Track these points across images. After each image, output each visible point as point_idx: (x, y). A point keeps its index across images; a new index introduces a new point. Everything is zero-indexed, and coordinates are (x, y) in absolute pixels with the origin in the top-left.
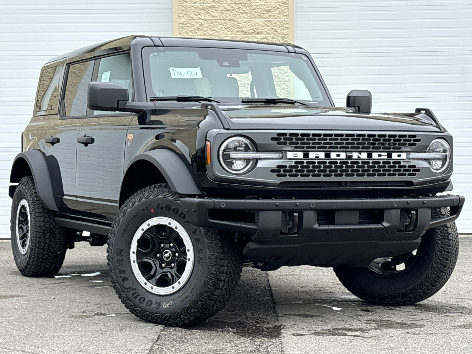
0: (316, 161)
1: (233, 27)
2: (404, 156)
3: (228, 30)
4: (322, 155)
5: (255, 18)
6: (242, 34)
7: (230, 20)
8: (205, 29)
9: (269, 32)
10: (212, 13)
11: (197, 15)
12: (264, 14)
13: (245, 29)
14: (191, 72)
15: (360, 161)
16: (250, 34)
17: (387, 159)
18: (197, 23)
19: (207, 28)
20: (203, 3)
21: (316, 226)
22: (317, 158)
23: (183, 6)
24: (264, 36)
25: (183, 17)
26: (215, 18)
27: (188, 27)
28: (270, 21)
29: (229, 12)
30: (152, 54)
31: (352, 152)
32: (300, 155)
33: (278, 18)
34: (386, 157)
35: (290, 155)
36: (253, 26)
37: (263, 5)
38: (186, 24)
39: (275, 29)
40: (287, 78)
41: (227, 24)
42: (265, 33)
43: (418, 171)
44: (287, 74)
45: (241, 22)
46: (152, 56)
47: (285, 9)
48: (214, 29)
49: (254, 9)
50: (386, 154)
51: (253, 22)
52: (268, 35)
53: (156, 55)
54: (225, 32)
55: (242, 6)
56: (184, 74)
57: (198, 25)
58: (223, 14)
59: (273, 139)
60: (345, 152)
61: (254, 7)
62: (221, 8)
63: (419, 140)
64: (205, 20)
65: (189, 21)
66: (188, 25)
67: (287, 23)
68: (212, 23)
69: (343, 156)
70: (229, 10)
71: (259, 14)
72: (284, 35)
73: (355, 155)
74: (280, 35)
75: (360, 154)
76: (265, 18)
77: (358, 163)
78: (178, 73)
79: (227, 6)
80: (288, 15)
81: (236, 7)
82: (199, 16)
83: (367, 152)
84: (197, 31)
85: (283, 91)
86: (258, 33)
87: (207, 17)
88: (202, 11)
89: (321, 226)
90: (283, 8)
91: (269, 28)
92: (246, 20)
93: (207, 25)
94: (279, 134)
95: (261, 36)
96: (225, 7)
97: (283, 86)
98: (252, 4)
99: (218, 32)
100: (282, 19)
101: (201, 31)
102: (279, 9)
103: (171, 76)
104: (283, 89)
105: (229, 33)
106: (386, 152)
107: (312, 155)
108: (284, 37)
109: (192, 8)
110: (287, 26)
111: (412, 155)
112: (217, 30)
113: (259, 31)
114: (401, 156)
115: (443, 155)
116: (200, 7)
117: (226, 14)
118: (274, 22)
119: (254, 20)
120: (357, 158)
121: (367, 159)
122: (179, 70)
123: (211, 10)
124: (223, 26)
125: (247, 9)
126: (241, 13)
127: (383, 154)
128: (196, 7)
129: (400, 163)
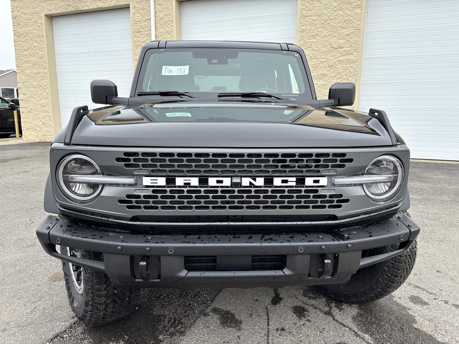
0: (185, 189)
1: (327, 45)
2: (323, 181)
3: (325, 47)
4: (194, 181)
5: (341, 39)
6: (332, 49)
7: (326, 41)
8: (313, 47)
9: (348, 47)
10: (317, 38)
11: (309, 40)
12: (346, 37)
13: (334, 46)
14: (180, 70)
15: (253, 189)
16: (337, 49)
17: (296, 187)
18: (309, 44)
19: (314, 47)
20: (313, 33)
21: (184, 273)
22: (187, 185)
23: (302, 35)
24: (345, 49)
25: (301, 41)
26: (318, 41)
27: (304, 46)
28: (349, 41)
29: (326, 37)
30: (153, 55)
31: (241, 177)
32: (162, 181)
33: (354, 38)
34: (294, 184)
35: (147, 181)
36: (339, 44)
37: (345, 32)
38: (303, 45)
39: (351, 45)
40: (356, 72)
41: (324, 44)
42: (346, 47)
43: (347, 201)
44: (356, 70)
45: (332, 42)
46: (152, 56)
47: (358, 33)
48: (317, 47)
49: (340, 34)
50: (294, 179)
51: (339, 42)
52: (347, 49)
53: (156, 56)
54: (323, 48)
55: (334, 33)
56: (174, 71)
57: (309, 45)
58: (323, 38)
59: (118, 160)
60: (231, 177)
61: (341, 33)
62: (322, 35)
63: (351, 160)
64: (313, 42)
65: (304, 43)
66: (304, 45)
67: (359, 41)
68: (316, 44)
69: (227, 182)
70: (326, 36)
71: (343, 37)
72: (356, 48)
73: (246, 181)
74: (354, 48)
75: (255, 180)
76: (346, 39)
77: (250, 191)
78: (169, 71)
79: (325, 34)
80: (359, 37)
81: (330, 34)
82: (310, 40)
83: (264, 177)
84: (308, 48)
85: (353, 79)
86: (341, 48)
87: (315, 40)
88: (312, 38)
89: (190, 272)
90: (357, 33)
91: (348, 44)
92: (335, 41)
93: (314, 45)
94: (126, 154)
95: (343, 49)
96: (324, 34)
97: (354, 77)
98: (339, 32)
99: (320, 48)
100: (356, 39)
101: (311, 48)
102: (355, 34)
103: (161, 74)
104: (353, 78)
105: (325, 49)
106: (296, 176)
107: (180, 181)
108: (356, 49)
109: (307, 36)
110: (358, 43)
111: (339, 180)
112: (319, 47)
113: (342, 46)
114: (320, 182)
115: (390, 177)
116: (311, 35)
117: (324, 38)
118: (351, 41)
119: (340, 41)
120: (248, 184)
121: (264, 187)
122: (170, 67)
123: (316, 37)
124: (322, 45)
125: (336, 35)
126: (333, 37)
127: (289, 179)
128: (308, 35)
129: (317, 191)
